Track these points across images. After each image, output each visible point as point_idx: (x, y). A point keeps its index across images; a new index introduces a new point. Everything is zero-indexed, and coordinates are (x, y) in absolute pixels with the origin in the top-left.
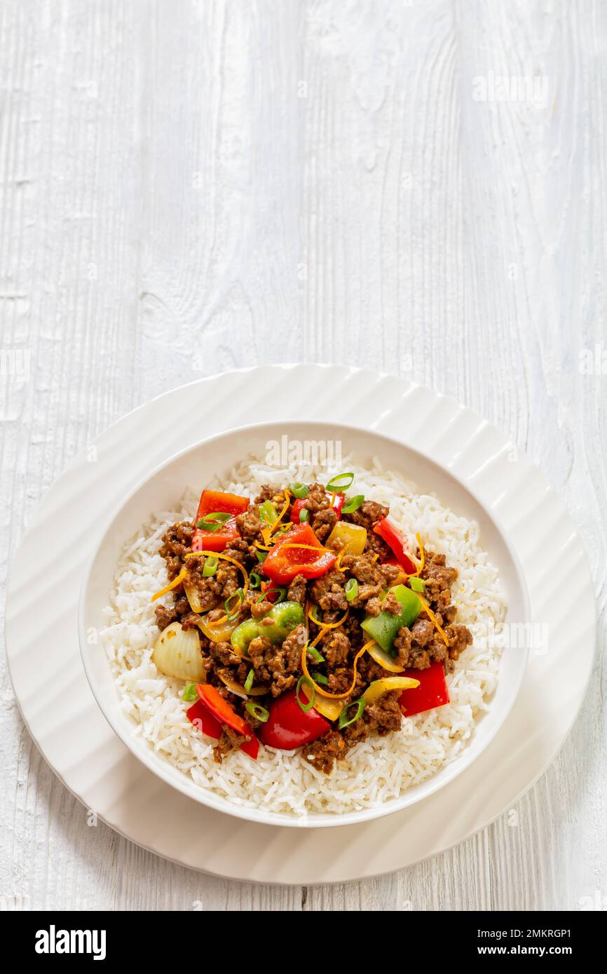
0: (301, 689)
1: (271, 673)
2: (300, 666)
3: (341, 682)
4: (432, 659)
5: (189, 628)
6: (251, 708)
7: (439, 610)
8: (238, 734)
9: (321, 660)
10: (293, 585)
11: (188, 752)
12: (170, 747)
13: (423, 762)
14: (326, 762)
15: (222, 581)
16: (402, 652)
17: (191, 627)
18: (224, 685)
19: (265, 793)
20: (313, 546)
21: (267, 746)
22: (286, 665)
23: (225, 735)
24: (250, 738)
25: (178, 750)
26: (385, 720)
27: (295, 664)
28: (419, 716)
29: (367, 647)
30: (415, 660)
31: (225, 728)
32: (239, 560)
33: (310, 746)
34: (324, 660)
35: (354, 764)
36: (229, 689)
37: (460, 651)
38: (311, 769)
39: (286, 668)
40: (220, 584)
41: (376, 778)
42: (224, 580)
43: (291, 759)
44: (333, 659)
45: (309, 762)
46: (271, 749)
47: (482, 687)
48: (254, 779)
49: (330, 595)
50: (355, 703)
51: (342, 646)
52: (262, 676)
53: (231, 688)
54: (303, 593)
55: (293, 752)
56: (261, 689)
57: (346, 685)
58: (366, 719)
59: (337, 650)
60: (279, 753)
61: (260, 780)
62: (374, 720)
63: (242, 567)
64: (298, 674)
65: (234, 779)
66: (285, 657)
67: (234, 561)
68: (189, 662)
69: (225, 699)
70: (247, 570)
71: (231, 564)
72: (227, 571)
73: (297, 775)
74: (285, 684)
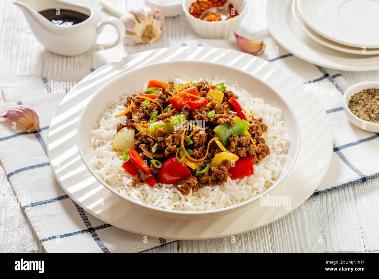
0: (179, 153)
1: (165, 144)
2: (180, 142)
3: (200, 154)
4: (248, 153)
5: (130, 128)
6: (153, 161)
7: (255, 138)
8: (145, 172)
9: (192, 142)
10: (183, 109)
11: (120, 183)
12: (111, 180)
13: (237, 198)
14: (186, 189)
15: (150, 109)
16: (232, 143)
17: (132, 128)
18: (142, 152)
19: (154, 202)
20: (196, 95)
21: (159, 183)
22: (173, 141)
23: (139, 174)
24: (151, 175)
25: (116, 182)
26: (219, 174)
27: (178, 140)
28: (238, 180)
29: (215, 139)
30: (239, 151)
31: (140, 170)
32: (160, 103)
33: (180, 182)
34: (193, 143)
35: (201, 194)
36: (145, 153)
37: (264, 157)
38: (179, 192)
39: (173, 143)
40: (149, 111)
41: (211, 202)
42: (151, 109)
43: (170, 188)
44: (197, 142)
45: (178, 189)
46: (161, 184)
47: (272, 174)
48: (150, 195)
49: (200, 114)
50: (205, 165)
51: (203, 136)
52: (161, 146)
53: (146, 153)
54: (188, 114)
55: (171, 185)
56: (160, 154)
57: (202, 156)
58: (210, 173)
59: (200, 138)
60: (164, 185)
61: (152, 196)
62: (214, 173)
63: (162, 106)
64: (179, 146)
65: (140, 195)
66: (173, 137)
67: (158, 103)
68: (127, 141)
69: (142, 158)
70: (163, 108)
71: (156, 104)
72: (153, 106)
73: (171, 195)
74: (171, 149)
